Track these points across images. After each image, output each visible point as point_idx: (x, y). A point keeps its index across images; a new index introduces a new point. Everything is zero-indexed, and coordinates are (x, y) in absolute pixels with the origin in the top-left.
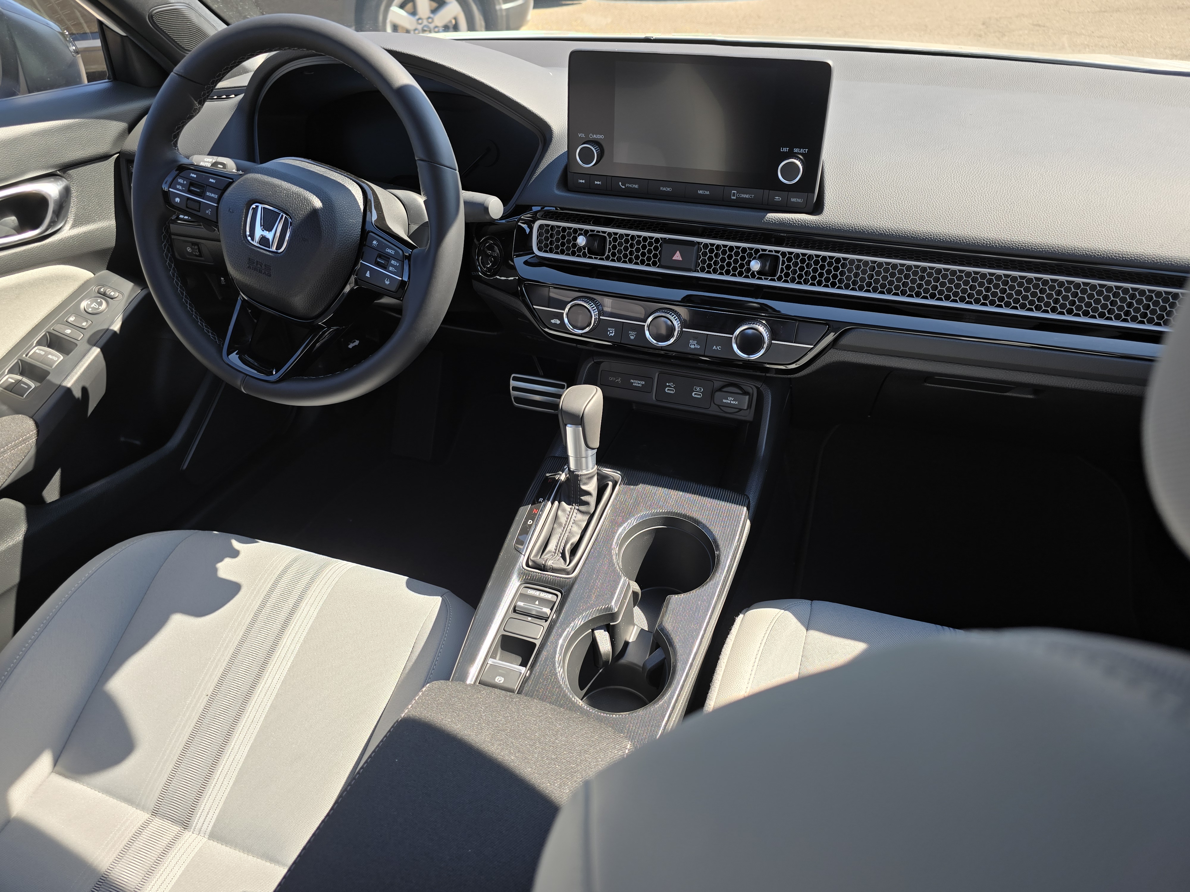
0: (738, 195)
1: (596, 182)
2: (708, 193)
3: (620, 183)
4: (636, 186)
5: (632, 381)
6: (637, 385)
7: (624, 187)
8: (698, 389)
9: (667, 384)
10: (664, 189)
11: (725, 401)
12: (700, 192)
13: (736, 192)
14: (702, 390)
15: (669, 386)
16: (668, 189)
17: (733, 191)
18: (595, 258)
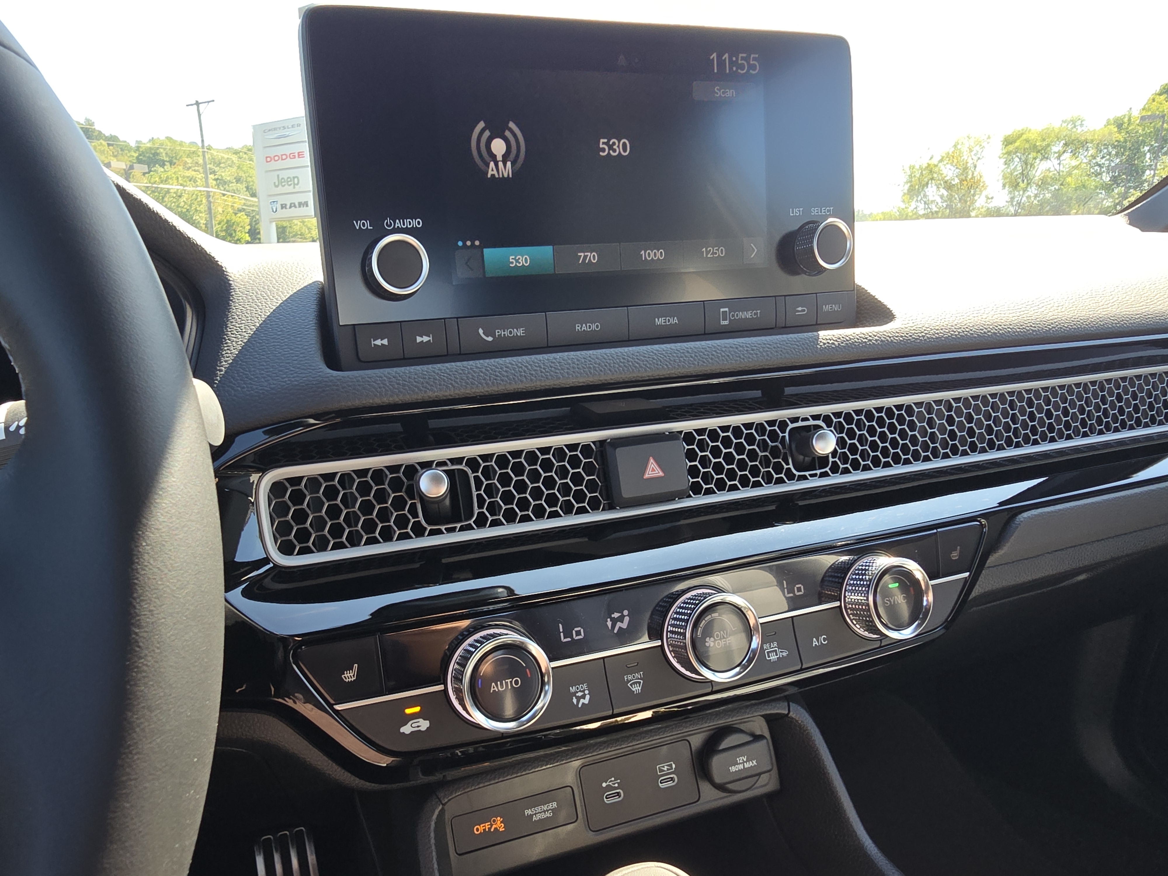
0: (733, 316)
1: (419, 339)
2: (676, 321)
3: (481, 331)
4: (520, 332)
5: (528, 812)
6: (543, 816)
7: (490, 339)
8: (665, 769)
9: (604, 785)
10: (584, 328)
11: (733, 769)
12: (660, 321)
13: (727, 309)
14: (674, 766)
15: (609, 788)
16: (594, 327)
17: (722, 310)
18: (450, 530)
